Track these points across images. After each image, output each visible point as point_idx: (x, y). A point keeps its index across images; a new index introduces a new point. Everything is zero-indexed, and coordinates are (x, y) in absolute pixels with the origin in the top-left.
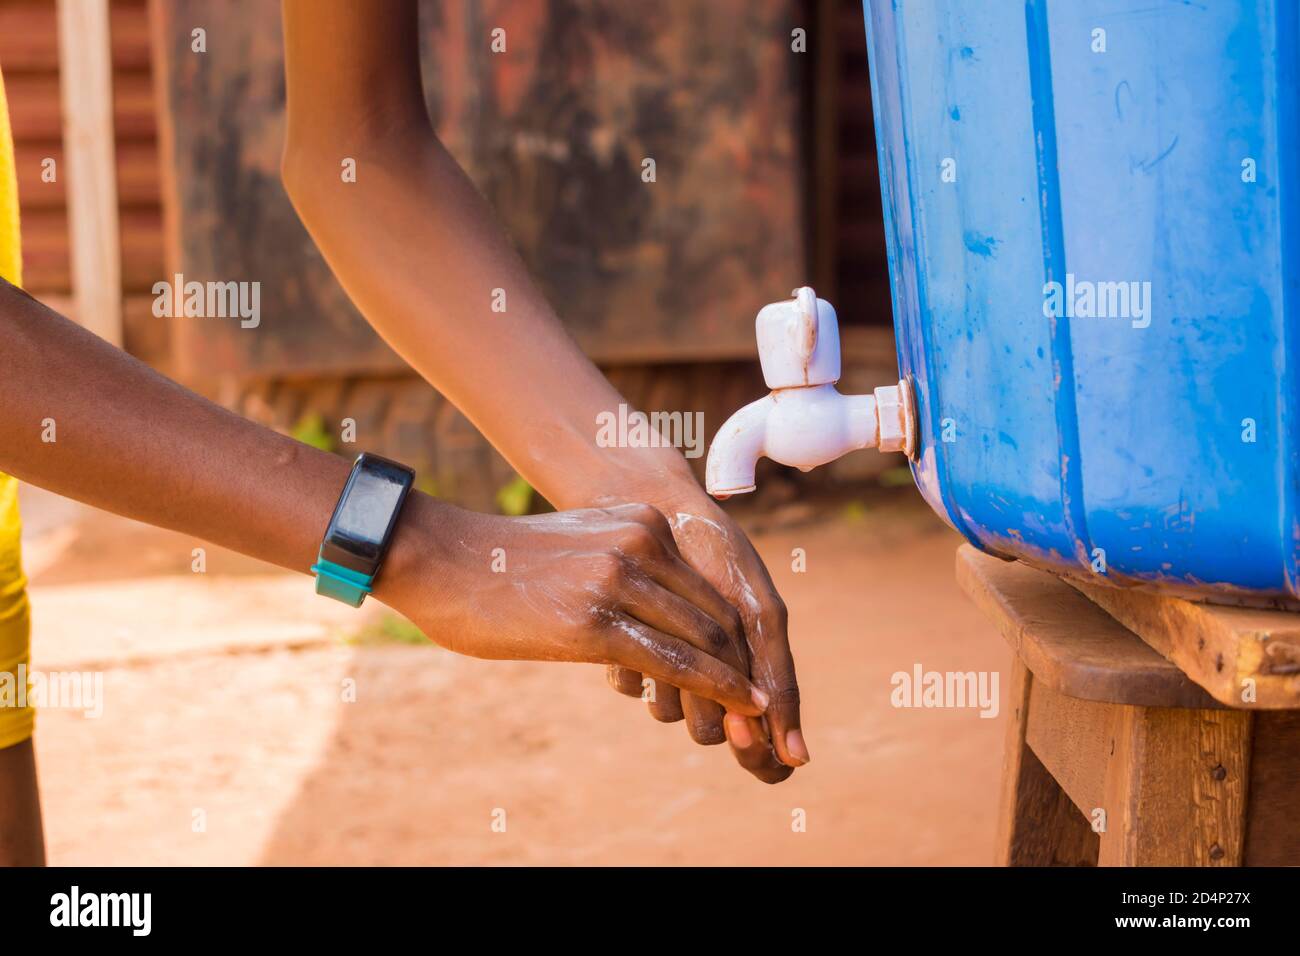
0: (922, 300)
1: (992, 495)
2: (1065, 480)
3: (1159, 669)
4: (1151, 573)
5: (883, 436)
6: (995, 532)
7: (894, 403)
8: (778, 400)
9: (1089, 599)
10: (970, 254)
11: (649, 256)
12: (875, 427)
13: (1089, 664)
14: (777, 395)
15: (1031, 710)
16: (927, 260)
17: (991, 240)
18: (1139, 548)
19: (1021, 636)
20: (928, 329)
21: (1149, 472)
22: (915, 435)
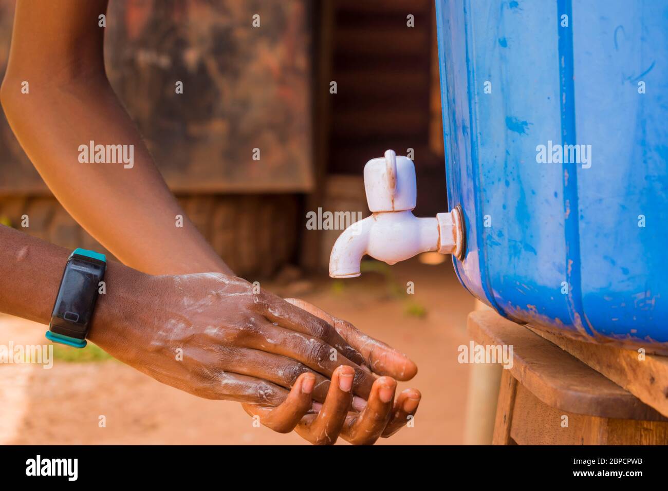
0: (474, 160)
1: (518, 283)
2: (570, 275)
3: (621, 395)
4: (622, 335)
5: (442, 244)
6: (518, 307)
7: (449, 223)
8: (377, 219)
9: (561, 349)
10: (509, 131)
11: (218, 128)
12: (437, 238)
13: (576, 391)
14: (376, 216)
15: (514, 416)
16: (479, 134)
17: (525, 123)
18: (617, 319)
19: (525, 372)
20: (477, 178)
21: (625, 271)
22: (462, 244)
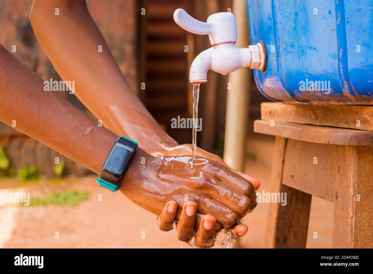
1: (305, 71)
2: (340, 59)
5: (253, 61)
8: (216, 48)
12: (250, 59)
22: (265, 61)
